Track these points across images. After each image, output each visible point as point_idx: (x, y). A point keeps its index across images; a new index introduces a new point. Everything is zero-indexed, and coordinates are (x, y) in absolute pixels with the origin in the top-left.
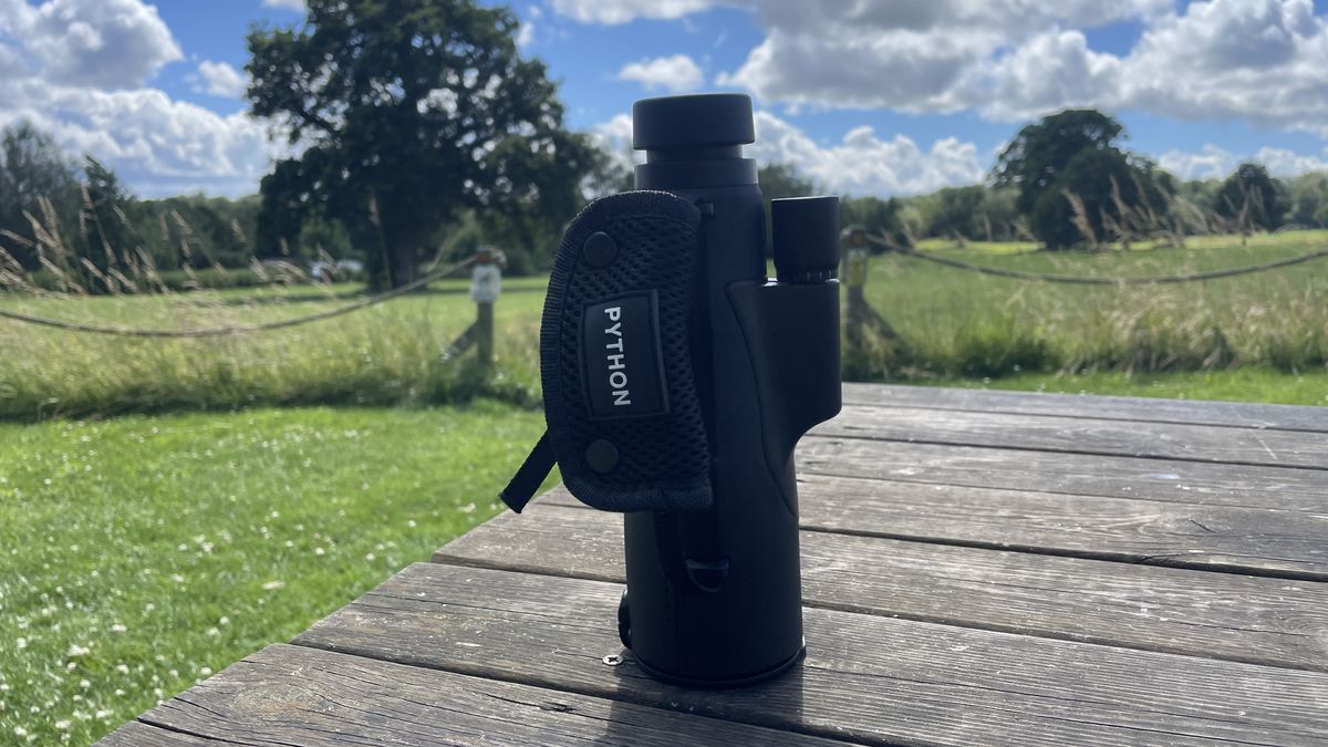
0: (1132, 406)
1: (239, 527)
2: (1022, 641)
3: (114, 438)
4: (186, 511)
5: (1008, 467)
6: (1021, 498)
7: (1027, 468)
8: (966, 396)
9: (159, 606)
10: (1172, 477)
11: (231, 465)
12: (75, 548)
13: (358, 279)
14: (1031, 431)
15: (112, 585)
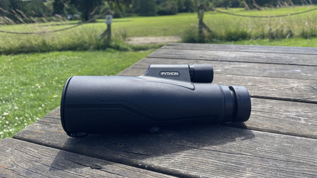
0: (281, 49)
1: (47, 81)
2: (264, 134)
3: (17, 59)
4: (34, 78)
5: (248, 68)
6: (255, 79)
7: (254, 69)
8: (234, 47)
9: (26, 102)
10: (299, 71)
11: (46, 66)
12: (6, 87)
13: (80, 19)
14: (254, 57)
15: (15, 97)
